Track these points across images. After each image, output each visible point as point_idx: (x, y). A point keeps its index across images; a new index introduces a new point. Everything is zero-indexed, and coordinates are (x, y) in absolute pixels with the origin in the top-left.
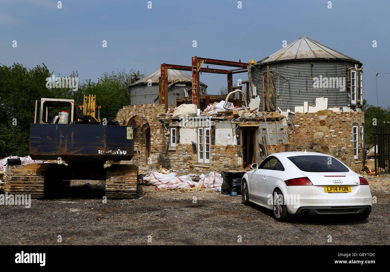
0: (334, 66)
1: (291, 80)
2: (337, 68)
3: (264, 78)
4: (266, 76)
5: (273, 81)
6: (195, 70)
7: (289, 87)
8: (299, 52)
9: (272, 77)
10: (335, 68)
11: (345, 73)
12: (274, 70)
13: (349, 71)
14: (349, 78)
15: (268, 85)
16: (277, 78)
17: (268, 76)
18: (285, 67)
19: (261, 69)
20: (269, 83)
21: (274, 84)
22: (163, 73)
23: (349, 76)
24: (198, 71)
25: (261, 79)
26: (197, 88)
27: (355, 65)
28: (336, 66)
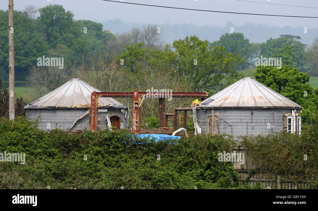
0: (272, 114)
1: (234, 125)
2: (274, 115)
3: (209, 121)
4: (211, 120)
5: (217, 125)
6: (137, 105)
7: (232, 131)
8: (241, 98)
9: (216, 121)
10: (272, 115)
11: (282, 119)
12: (218, 115)
13: (285, 117)
14: (286, 124)
15: (213, 128)
16: (221, 123)
17: (213, 120)
18: (228, 113)
19: (206, 112)
20: (214, 127)
21: (218, 128)
22: (93, 103)
23: (286, 122)
24: (140, 106)
25: (206, 121)
26: (138, 125)
27: (293, 111)
28: (273, 114)
